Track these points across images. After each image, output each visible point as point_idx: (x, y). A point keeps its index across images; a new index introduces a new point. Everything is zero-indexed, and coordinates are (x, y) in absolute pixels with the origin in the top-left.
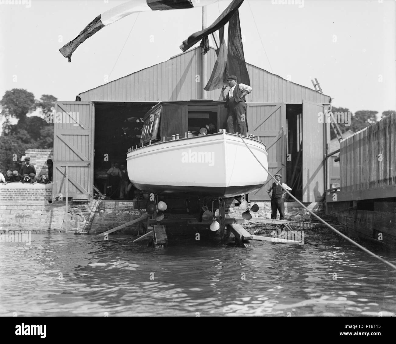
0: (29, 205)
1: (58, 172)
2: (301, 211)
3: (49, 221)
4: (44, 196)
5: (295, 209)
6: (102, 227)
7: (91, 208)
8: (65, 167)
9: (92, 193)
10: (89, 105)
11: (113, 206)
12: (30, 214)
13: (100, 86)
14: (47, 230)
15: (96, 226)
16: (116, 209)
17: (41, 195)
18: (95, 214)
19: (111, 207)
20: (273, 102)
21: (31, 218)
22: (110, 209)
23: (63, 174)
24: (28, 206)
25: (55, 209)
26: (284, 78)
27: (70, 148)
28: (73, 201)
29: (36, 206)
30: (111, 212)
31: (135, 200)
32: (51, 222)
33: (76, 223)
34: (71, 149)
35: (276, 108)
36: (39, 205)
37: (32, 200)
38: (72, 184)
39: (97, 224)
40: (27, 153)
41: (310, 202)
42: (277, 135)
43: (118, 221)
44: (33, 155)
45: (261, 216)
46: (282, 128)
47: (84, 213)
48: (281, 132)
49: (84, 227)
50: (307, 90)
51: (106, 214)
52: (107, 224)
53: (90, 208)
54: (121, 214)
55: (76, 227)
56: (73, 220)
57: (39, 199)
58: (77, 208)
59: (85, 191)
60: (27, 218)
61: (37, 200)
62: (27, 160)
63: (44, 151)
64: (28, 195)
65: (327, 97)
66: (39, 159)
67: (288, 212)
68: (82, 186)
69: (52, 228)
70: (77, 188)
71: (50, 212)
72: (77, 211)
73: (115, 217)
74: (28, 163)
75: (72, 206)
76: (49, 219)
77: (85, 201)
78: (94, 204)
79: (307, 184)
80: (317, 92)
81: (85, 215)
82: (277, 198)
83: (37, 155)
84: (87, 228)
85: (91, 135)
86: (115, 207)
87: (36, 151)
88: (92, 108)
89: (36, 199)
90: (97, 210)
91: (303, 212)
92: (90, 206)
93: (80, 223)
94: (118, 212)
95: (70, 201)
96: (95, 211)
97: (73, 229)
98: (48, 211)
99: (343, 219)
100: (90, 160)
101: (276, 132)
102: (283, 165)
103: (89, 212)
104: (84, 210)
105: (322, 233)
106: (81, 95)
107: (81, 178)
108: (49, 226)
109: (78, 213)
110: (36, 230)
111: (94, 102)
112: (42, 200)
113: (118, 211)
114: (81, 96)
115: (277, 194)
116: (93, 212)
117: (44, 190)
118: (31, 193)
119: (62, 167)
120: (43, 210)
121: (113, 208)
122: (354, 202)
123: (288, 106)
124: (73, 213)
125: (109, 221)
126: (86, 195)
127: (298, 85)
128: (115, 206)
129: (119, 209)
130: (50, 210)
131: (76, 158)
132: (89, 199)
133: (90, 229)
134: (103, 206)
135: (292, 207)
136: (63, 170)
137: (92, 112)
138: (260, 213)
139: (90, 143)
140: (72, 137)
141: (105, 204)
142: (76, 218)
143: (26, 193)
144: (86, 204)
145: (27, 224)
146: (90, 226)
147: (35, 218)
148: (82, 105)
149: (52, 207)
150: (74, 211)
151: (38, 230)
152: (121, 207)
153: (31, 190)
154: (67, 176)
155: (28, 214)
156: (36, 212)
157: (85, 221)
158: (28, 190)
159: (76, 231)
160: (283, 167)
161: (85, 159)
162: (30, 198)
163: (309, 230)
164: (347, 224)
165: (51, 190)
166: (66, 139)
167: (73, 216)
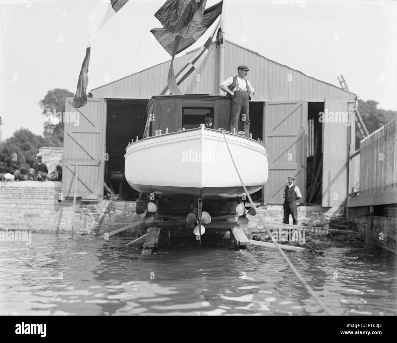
0: (39, 204)
1: (68, 171)
2: (320, 216)
3: (58, 220)
4: (53, 195)
5: (314, 213)
6: (111, 228)
7: (101, 208)
8: (75, 165)
9: (102, 193)
10: (101, 101)
11: (123, 207)
12: (39, 213)
13: (112, 82)
14: (55, 230)
15: (105, 227)
16: (126, 210)
17: (51, 194)
18: (104, 214)
19: (122, 208)
20: (294, 99)
21: (40, 217)
22: (120, 209)
23: (72, 173)
24: (37, 205)
25: (65, 208)
26: (306, 74)
27: (80, 146)
28: (83, 200)
29: (45, 205)
30: (121, 213)
31: (138, 200)
32: (59, 222)
33: (85, 224)
34: (82, 147)
35: (297, 106)
36: (48, 204)
37: (41, 199)
38: (81, 184)
39: (106, 225)
40: (41, 151)
41: (331, 206)
42: (298, 134)
43: (128, 223)
44: (47, 153)
45: (277, 220)
46: (303, 127)
47: (93, 213)
48: (302, 131)
49: (93, 228)
50: (331, 87)
51: (116, 215)
52: (117, 225)
53: (99, 209)
54: (131, 216)
55: (85, 227)
56: (82, 221)
57: (48, 198)
58: (86, 207)
59: (95, 191)
60: (35, 218)
61: (47, 199)
62: (40, 158)
63: (58, 149)
64: (37, 193)
65: (353, 95)
66: (53, 157)
67: (307, 217)
68: (92, 186)
69: (60, 228)
70: (86, 187)
71: (59, 212)
72: (87, 211)
73: (125, 219)
74: (40, 162)
75: (81, 206)
76: (57, 219)
77: (94, 201)
78: (104, 204)
79: (328, 187)
80: (343, 89)
81: (94, 215)
82: (289, 202)
83: (50, 153)
84: (96, 229)
85: (102, 133)
86: (125, 208)
87: (51, 149)
88: (104, 105)
89: (45, 198)
90: (107, 211)
91: (323, 217)
92: (100, 207)
93: (89, 223)
94: (128, 214)
95: (80, 201)
96: (104, 211)
97: (82, 230)
98: (57, 210)
99: (361, 225)
100: (100, 159)
101: (296, 132)
102: (302, 166)
103: (98, 212)
104: (93, 210)
105: (337, 240)
106: (93, 91)
107: (91, 178)
108: (57, 225)
109: (87, 213)
110: (45, 230)
111: (106, 99)
112: (51, 199)
113: (128, 212)
114: (93, 93)
115: (289, 198)
116: (103, 213)
117: (54, 189)
118: (40, 192)
119: (71, 166)
120: (52, 209)
121: (123, 209)
122: (370, 207)
123: (310, 104)
124: (82, 213)
125: (118, 222)
126: (96, 195)
127: (321, 82)
128: (125, 206)
129: (129, 210)
130: (59, 209)
131: (87, 156)
132: (99, 200)
133: (99, 230)
134: (113, 207)
135: (311, 212)
136: (72, 168)
137: (104, 109)
138: (277, 217)
139: (101, 141)
140: (83, 134)
141: (115, 205)
142: (85, 218)
143: (36, 191)
144: (95, 204)
145: (35, 223)
146: (99, 227)
147: (44, 218)
148: (94, 101)
149: (61, 206)
150: (84, 211)
151: (46, 230)
152: (131, 208)
153: (41, 189)
154: (76, 175)
155: (37, 213)
156: (45, 211)
157: (94, 222)
158: (38, 189)
159: (85, 231)
160: (303, 168)
161: (95, 157)
162: (40, 197)
163: (324, 236)
164: (365, 231)
165: (60, 189)
166: (77, 137)
167: (82, 216)
